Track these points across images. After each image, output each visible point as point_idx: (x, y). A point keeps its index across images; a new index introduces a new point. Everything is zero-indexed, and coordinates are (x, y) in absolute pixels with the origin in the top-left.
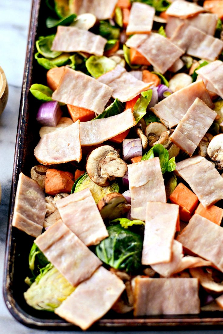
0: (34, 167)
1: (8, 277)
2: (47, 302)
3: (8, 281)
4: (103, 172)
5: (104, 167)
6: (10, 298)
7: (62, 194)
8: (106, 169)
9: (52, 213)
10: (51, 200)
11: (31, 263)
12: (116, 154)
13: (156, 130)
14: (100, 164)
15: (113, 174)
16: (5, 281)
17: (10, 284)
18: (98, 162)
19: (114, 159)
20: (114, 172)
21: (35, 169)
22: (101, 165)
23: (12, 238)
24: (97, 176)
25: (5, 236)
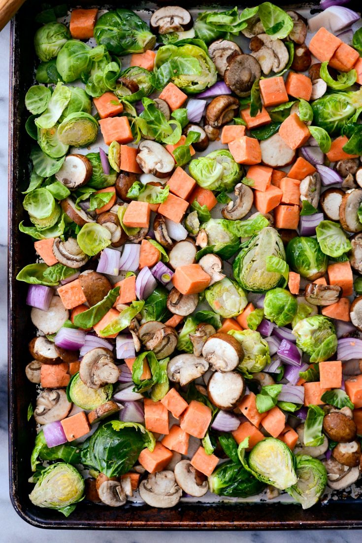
0: (28, 366)
1: (13, 484)
2: (49, 501)
3: (14, 488)
4: (96, 378)
5: (97, 372)
6: (17, 503)
7: (58, 391)
8: (99, 375)
9: (49, 410)
10: (47, 396)
11: (33, 468)
12: (109, 358)
13: (150, 330)
14: (93, 369)
15: (106, 381)
16: (11, 487)
17: (15, 491)
18: (91, 367)
19: (107, 364)
20: (106, 378)
21: (29, 367)
22: (94, 371)
23: (14, 447)
24: (90, 383)
25: (7, 425)
